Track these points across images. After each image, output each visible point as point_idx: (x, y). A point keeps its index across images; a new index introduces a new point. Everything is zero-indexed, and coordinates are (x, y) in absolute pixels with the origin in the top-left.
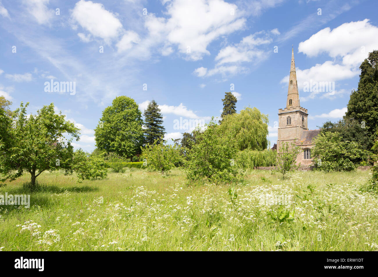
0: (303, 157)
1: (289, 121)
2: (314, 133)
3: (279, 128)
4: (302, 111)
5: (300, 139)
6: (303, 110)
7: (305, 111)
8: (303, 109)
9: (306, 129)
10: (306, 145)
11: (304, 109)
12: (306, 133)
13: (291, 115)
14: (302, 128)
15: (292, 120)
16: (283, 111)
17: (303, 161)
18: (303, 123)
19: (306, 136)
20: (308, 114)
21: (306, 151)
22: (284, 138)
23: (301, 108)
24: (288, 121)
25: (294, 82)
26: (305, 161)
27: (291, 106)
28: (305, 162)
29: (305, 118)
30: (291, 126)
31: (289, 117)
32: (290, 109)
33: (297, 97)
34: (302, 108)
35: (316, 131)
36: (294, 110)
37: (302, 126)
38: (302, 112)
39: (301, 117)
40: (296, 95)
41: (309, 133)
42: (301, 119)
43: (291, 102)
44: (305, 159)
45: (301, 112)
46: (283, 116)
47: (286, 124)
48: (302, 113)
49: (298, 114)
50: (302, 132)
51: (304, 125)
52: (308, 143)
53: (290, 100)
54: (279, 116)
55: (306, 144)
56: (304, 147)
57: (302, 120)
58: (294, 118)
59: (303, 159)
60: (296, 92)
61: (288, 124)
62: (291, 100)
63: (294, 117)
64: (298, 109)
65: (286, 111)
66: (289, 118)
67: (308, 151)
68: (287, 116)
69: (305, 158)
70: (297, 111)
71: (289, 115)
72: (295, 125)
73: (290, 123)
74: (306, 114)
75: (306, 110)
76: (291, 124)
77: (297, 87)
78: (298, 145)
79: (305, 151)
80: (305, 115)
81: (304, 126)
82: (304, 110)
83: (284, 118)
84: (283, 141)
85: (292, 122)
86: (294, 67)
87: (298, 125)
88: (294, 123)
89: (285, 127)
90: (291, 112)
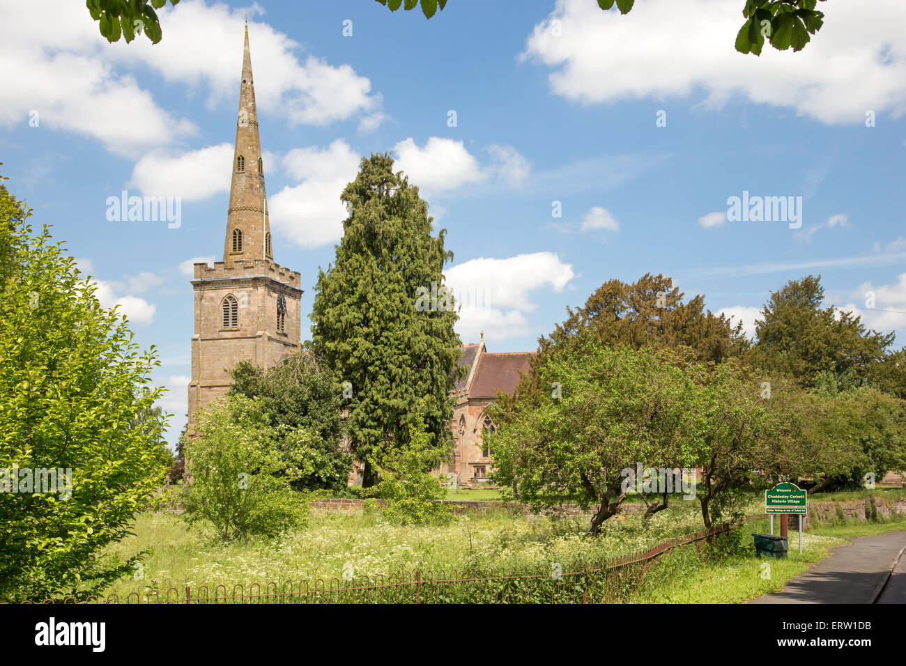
1: (230, 312)
3: (197, 336)
4: (278, 279)
6: (281, 274)
7: (292, 278)
8: (283, 271)
9: (294, 346)
11: (288, 270)
13: (237, 292)
14: (279, 342)
15: (242, 311)
16: (208, 275)
18: (280, 324)
20: (301, 292)
22: (214, 378)
23: (271, 269)
24: (226, 311)
25: (251, 164)
27: (237, 258)
29: (289, 306)
30: (238, 334)
31: (230, 298)
32: (233, 269)
33: (260, 221)
34: (278, 266)
36: (248, 275)
37: (277, 337)
38: (278, 283)
40: (258, 216)
42: (274, 307)
43: (237, 239)
45: (273, 282)
46: (209, 293)
47: (220, 325)
48: (277, 287)
49: (263, 290)
50: (277, 360)
51: (285, 332)
53: (235, 233)
54: (197, 293)
57: (279, 313)
58: (250, 303)
60: (255, 202)
61: (226, 324)
62: (240, 233)
64: (261, 272)
65: (222, 274)
66: (230, 303)
68: (225, 292)
70: (256, 281)
71: (230, 291)
72: (251, 329)
73: (235, 320)
74: (293, 289)
75: (293, 275)
76: (239, 327)
77: (263, 184)
80: (289, 295)
81: (286, 335)
82: (287, 275)
83: (212, 299)
84: (210, 387)
85: (239, 317)
86: (250, 104)
87: (260, 333)
88: (247, 321)
89: (215, 336)
90: (238, 280)
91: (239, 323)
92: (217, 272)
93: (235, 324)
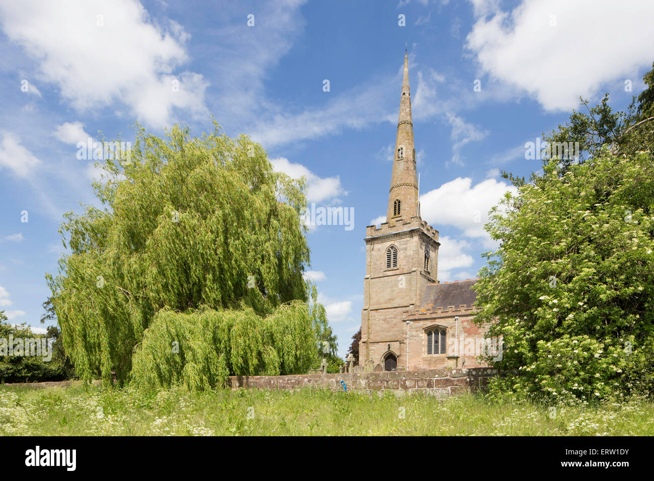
0: (425, 349)
1: (392, 257)
2: (453, 290)
3: (368, 276)
4: (426, 232)
5: (418, 304)
6: (428, 230)
7: (434, 234)
8: (429, 228)
9: (434, 281)
10: (435, 319)
11: (432, 227)
12: (434, 290)
13: (396, 243)
14: (425, 277)
15: (400, 255)
16: (377, 233)
17: (425, 360)
18: (426, 266)
19: (432, 298)
20: (439, 244)
21: (433, 334)
22: (380, 304)
23: (422, 224)
24: (389, 257)
25: (408, 153)
26: (430, 360)
27: (398, 219)
28: (429, 362)
29: (432, 254)
30: (397, 272)
31: (392, 247)
32: (395, 226)
33: (414, 193)
34: (426, 223)
35: (458, 286)
36: (406, 229)
37: (423, 273)
38: (425, 235)
39: (424, 248)
40: (413, 190)
41: (441, 291)
42: (422, 253)
43: (397, 207)
44: (430, 355)
45: (423, 233)
46: (378, 246)
47: (385, 267)
48: (425, 238)
49: (416, 239)
50: (424, 289)
51: (429, 270)
52: (439, 311)
53: (395, 203)
54: (368, 247)
55: (434, 316)
56: (429, 324)
57: (426, 257)
58: (406, 249)
59: (426, 355)
60: (411, 180)
61: (389, 266)
62: (399, 202)
63: (404, 246)
64: (415, 225)
65: (386, 231)
66: (392, 251)
67: (437, 333)
68: (388, 244)
69: (429, 352)
70: (412, 232)
71: (392, 242)
72: (406, 267)
73: (395, 262)
74: (435, 242)
75: (434, 232)
76: (398, 266)
77: (416, 167)
78: (412, 318)
79: (429, 334)
80: (432, 246)
81: (429, 273)
82: (431, 231)
83: (379, 250)
84: (377, 310)
85: (399, 260)
86: (408, 110)
87: (413, 269)
88: (404, 262)
89: (381, 275)
90: (399, 234)
91: (398, 264)
92: (383, 230)
93: (395, 265)
